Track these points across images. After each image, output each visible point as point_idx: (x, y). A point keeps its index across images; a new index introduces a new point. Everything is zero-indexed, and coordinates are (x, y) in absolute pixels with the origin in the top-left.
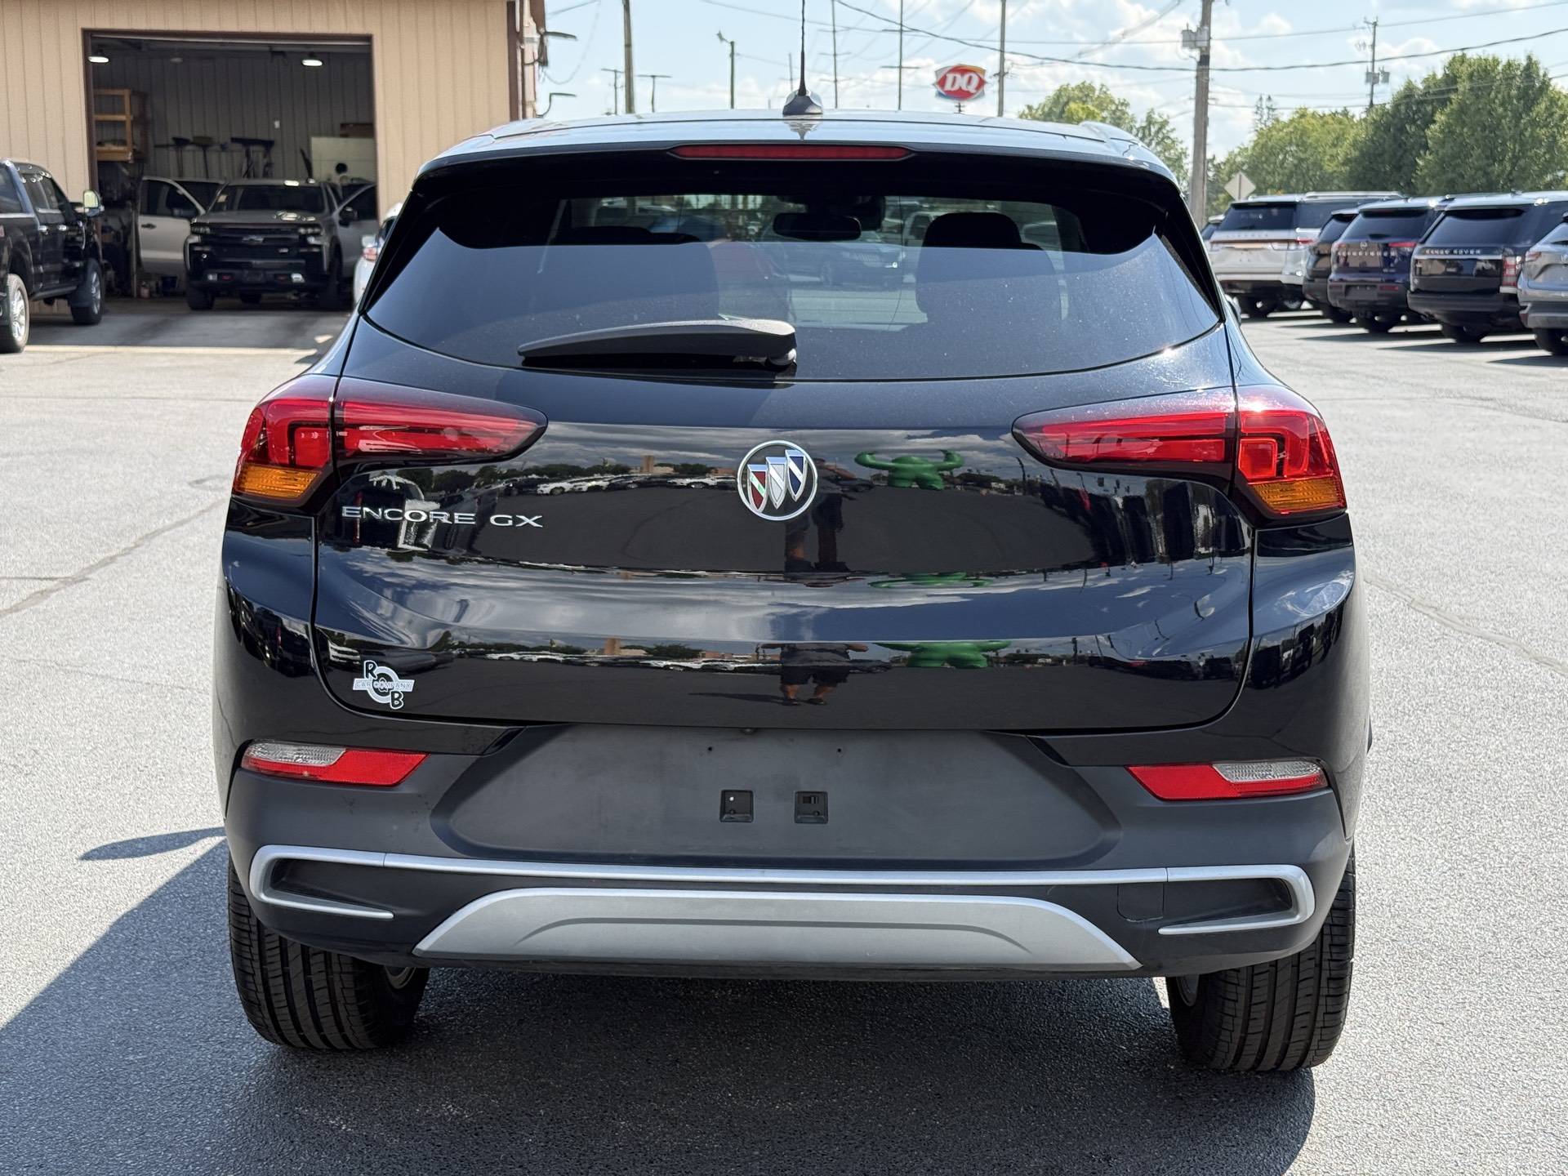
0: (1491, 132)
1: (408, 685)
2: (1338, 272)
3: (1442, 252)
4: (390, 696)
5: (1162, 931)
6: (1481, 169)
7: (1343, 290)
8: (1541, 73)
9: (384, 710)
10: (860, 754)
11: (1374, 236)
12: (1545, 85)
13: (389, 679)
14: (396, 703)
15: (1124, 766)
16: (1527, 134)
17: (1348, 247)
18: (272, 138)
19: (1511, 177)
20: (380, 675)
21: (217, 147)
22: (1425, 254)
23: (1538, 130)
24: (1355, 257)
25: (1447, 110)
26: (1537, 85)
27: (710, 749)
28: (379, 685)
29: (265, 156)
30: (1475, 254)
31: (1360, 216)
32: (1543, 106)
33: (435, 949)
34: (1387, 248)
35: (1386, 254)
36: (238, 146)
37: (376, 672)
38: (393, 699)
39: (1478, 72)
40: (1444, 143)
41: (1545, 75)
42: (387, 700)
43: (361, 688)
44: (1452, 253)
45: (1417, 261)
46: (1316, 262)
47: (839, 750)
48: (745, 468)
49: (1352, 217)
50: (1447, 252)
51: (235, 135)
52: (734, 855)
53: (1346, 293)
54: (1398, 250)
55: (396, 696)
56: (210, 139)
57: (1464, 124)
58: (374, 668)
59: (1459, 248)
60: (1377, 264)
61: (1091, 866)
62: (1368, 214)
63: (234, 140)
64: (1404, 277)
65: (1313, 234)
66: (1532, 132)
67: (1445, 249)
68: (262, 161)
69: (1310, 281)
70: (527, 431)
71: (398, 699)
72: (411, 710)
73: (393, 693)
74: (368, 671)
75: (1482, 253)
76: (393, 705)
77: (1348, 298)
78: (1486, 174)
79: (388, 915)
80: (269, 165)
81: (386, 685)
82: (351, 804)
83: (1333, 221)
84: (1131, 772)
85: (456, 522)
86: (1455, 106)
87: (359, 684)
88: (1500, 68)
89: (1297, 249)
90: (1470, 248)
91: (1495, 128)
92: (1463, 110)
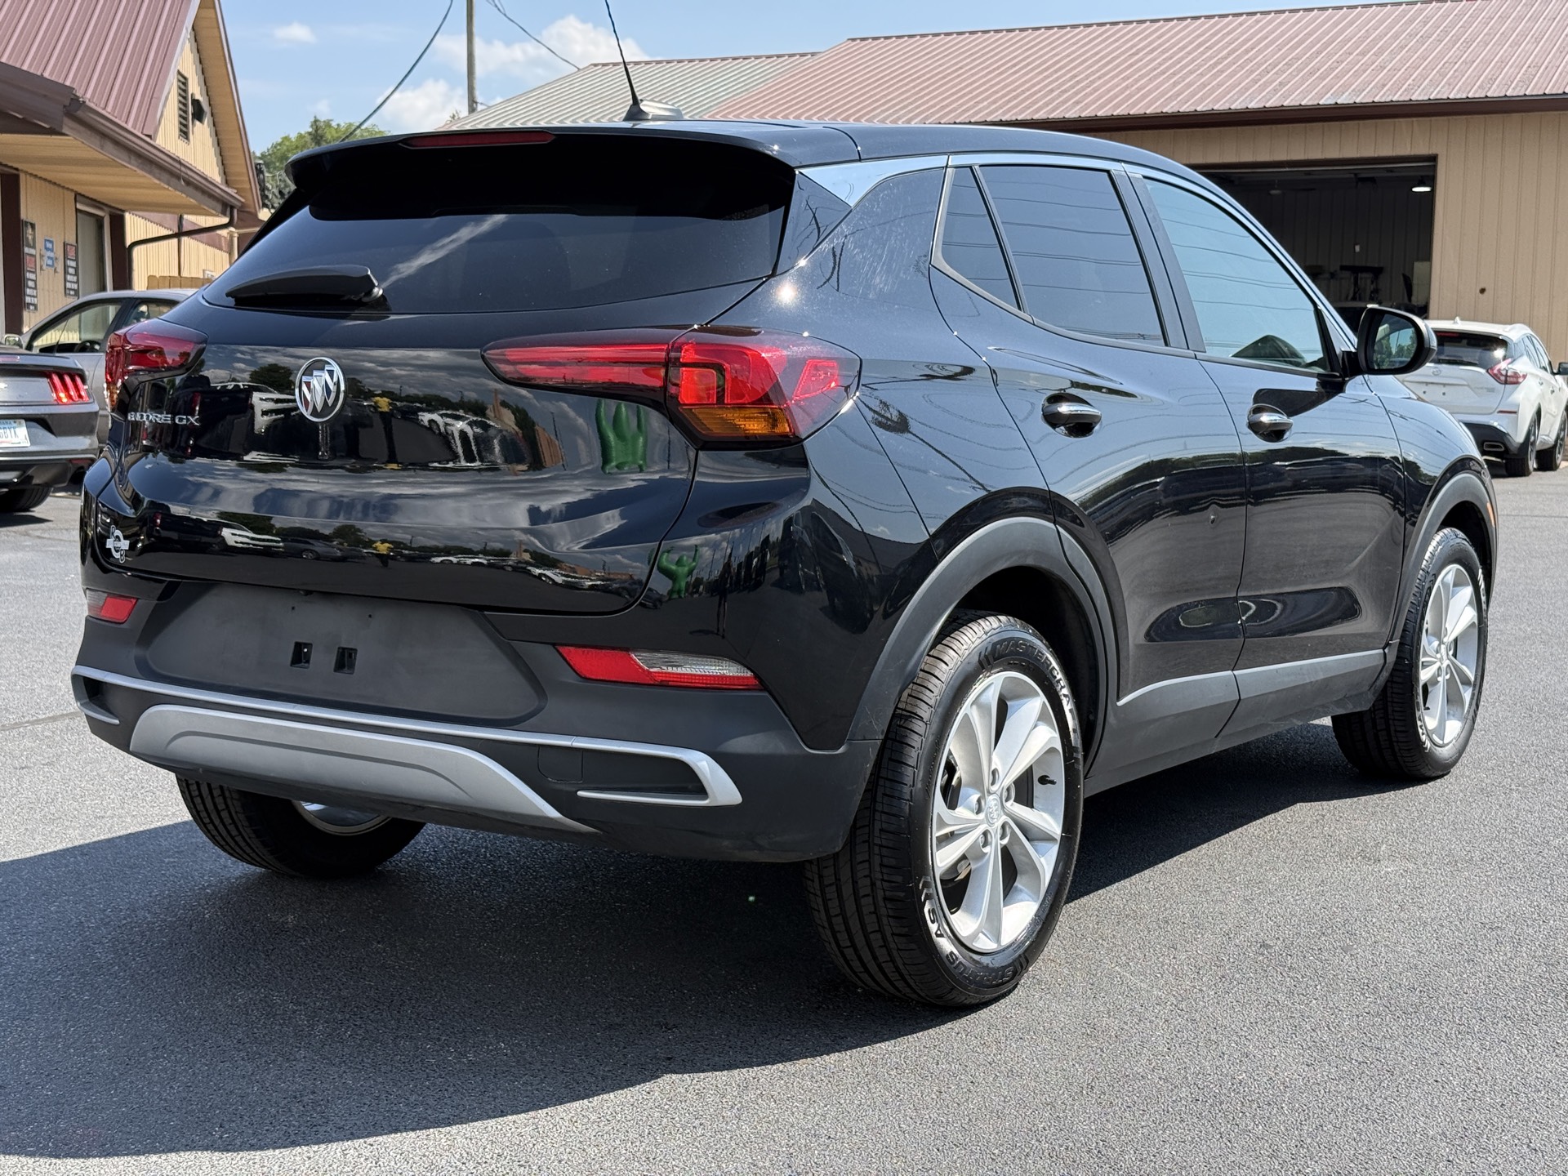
1: (127, 545)
5: (581, 793)
9: (116, 564)
10: (384, 619)
13: (119, 540)
15: (554, 645)
18: (1382, 265)
20: (116, 537)
21: (1327, 275)
27: (293, 608)
28: (115, 544)
29: (1372, 282)
36: (1347, 274)
37: (115, 534)
38: (121, 555)
42: (118, 555)
43: (109, 547)
47: (370, 616)
51: (1344, 264)
52: (288, 692)
56: (1320, 267)
58: (114, 531)
61: (515, 727)
63: (1343, 268)
68: (1370, 287)
72: (127, 564)
73: (121, 551)
74: (112, 534)
76: (121, 560)
80: (1376, 291)
81: (118, 544)
84: (558, 651)
87: (109, 544)
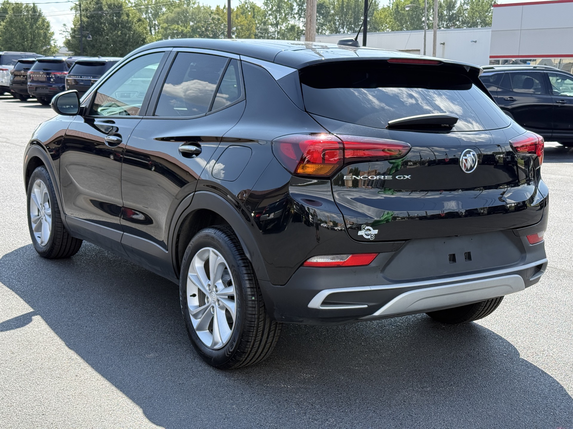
0: (23, 30)
1: (376, 232)
2: (31, 82)
3: (78, 77)
4: (370, 236)
6: (21, 44)
7: (35, 89)
8: (39, 10)
9: (368, 241)
11: (44, 70)
12: (40, 15)
13: (370, 230)
14: (372, 238)
16: (36, 32)
17: (34, 73)
19: (32, 47)
20: (367, 229)
22: (71, 77)
23: (40, 31)
24: (36, 77)
25: (5, 21)
26: (38, 14)
27: (444, 243)
28: (366, 233)
30: (90, 78)
31: (37, 62)
32: (40, 22)
33: (382, 314)
34: (48, 74)
35: (48, 76)
37: (366, 229)
38: (371, 237)
39: (16, 7)
40: (6, 33)
41: (40, 11)
42: (369, 237)
43: (361, 234)
44: (81, 77)
45: (67, 80)
46: (14, 78)
48: (462, 158)
49: (33, 62)
50: (80, 77)
53: (36, 90)
54: (55, 75)
55: (372, 235)
57: (12, 27)
58: (365, 227)
59: (84, 76)
60: (44, 80)
62: (40, 61)
64: (63, 84)
65: (11, 67)
66: (38, 31)
67: (78, 76)
69: (12, 85)
70: (407, 149)
71: (372, 237)
72: (377, 239)
73: (371, 235)
74: (363, 228)
75: (93, 78)
76: (371, 239)
77: (37, 92)
78: (23, 45)
79: (366, 306)
81: (369, 232)
82: (355, 272)
83: (19, 63)
85: (386, 179)
86: (8, 19)
87: (360, 233)
88: (23, 7)
89: (3, 73)
90: (88, 76)
91: (25, 28)
92: (11, 21)
